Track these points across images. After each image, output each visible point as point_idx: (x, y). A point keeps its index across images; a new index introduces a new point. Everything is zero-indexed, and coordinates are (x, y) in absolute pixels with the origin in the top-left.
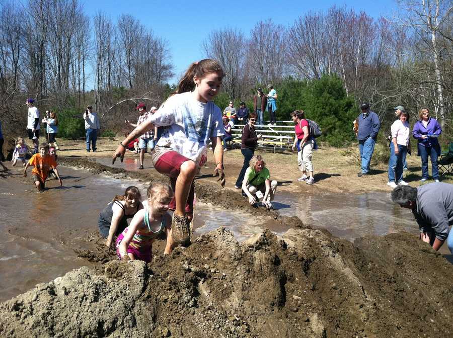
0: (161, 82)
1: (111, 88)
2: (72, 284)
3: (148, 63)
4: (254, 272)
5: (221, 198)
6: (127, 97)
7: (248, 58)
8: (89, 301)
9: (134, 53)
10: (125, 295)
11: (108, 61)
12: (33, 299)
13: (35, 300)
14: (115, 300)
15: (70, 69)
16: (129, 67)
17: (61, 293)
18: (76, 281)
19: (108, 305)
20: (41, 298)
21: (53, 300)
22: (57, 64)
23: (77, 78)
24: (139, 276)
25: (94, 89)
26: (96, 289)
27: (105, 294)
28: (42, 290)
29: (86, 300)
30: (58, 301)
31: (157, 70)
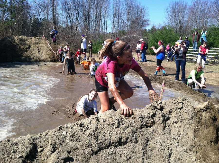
0: (143, 28)
1: (119, 31)
2: (107, 117)
3: (137, 19)
4: (202, 123)
5: (174, 85)
6: (126, 35)
7: (189, 15)
8: (115, 126)
9: (131, 14)
10: (132, 126)
11: (118, 18)
12: (89, 122)
13: (90, 123)
14: (128, 128)
15: (101, 22)
16: (128, 21)
17: (101, 121)
18: (109, 116)
19: (124, 130)
20: (93, 122)
21: (98, 124)
22: (95, 19)
23: (103, 26)
24: (140, 117)
25: (110, 32)
26: (119, 121)
27: (123, 124)
28: (93, 118)
29: (114, 126)
30: (100, 125)
31: (141, 22)
